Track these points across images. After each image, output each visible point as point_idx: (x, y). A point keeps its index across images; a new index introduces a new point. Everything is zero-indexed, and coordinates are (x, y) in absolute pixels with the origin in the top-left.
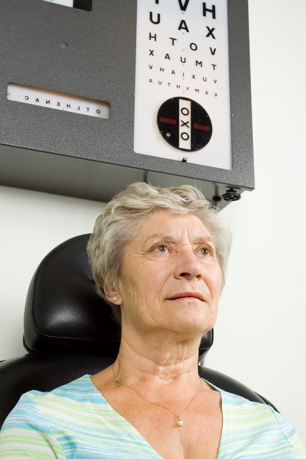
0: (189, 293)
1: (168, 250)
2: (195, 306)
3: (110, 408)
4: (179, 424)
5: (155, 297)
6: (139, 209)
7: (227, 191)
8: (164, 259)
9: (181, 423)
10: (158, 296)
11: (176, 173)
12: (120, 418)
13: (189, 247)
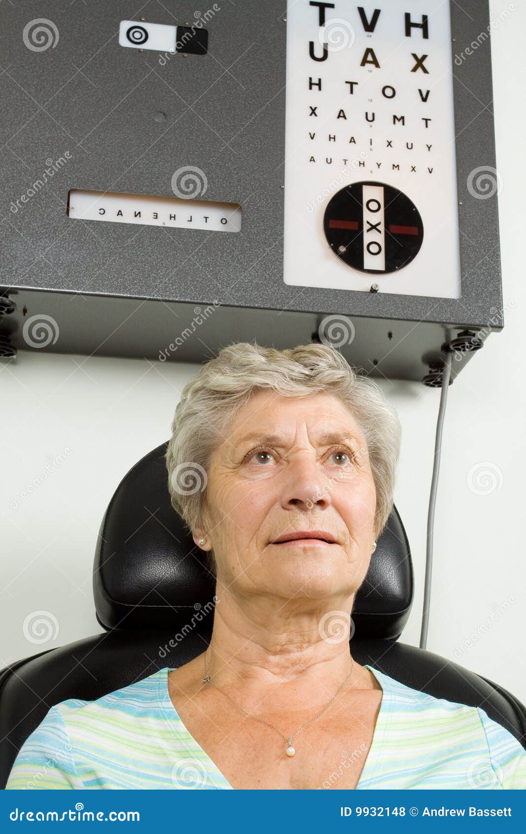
0: (304, 533)
1: (275, 458)
2: (315, 554)
3: (182, 728)
4: (289, 754)
5: (252, 539)
6: (228, 393)
7: (459, 335)
8: (266, 475)
9: (291, 751)
10: (255, 539)
11: (359, 314)
12: (194, 744)
13: (309, 453)
